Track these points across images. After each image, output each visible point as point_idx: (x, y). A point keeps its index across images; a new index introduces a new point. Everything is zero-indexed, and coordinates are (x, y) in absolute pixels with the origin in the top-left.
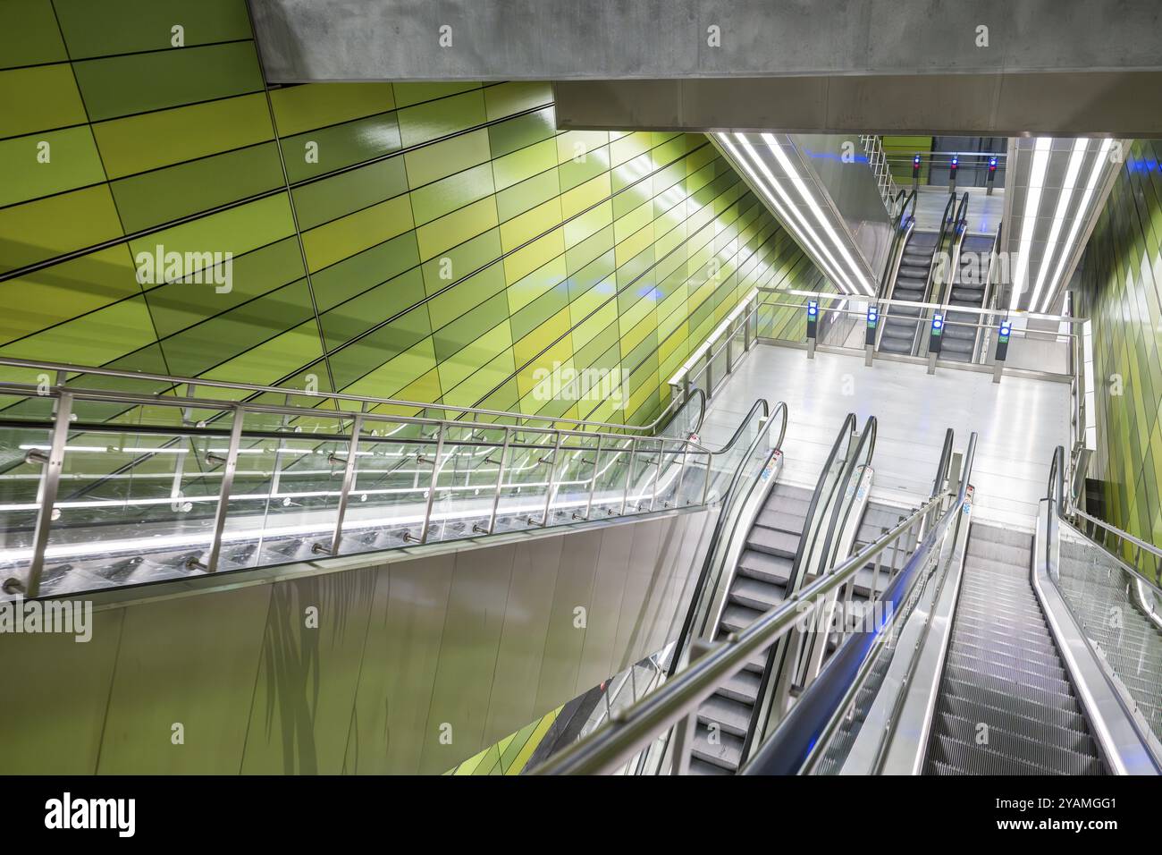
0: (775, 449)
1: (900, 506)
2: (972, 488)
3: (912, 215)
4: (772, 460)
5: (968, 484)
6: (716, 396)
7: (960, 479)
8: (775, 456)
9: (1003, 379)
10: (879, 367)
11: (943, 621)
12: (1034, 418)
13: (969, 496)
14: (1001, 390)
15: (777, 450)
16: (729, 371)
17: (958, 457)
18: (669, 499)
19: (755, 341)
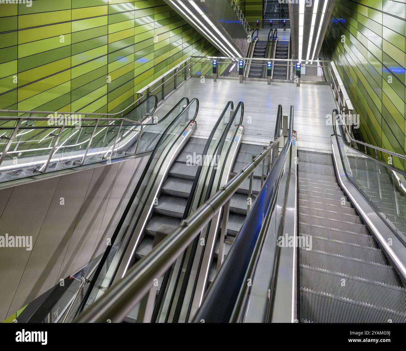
0: (191, 120)
1: (258, 144)
2: (295, 132)
3: (257, 36)
4: (189, 126)
5: (293, 130)
6: (167, 99)
7: (288, 128)
8: (191, 123)
9: (301, 85)
10: (246, 83)
11: (292, 210)
12: (317, 99)
13: (294, 136)
14: (301, 89)
15: (193, 121)
16: (175, 88)
17: (286, 118)
18: (127, 151)
19: (190, 76)
